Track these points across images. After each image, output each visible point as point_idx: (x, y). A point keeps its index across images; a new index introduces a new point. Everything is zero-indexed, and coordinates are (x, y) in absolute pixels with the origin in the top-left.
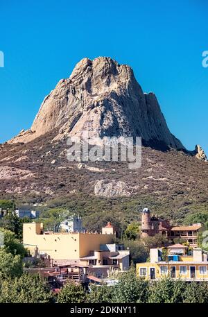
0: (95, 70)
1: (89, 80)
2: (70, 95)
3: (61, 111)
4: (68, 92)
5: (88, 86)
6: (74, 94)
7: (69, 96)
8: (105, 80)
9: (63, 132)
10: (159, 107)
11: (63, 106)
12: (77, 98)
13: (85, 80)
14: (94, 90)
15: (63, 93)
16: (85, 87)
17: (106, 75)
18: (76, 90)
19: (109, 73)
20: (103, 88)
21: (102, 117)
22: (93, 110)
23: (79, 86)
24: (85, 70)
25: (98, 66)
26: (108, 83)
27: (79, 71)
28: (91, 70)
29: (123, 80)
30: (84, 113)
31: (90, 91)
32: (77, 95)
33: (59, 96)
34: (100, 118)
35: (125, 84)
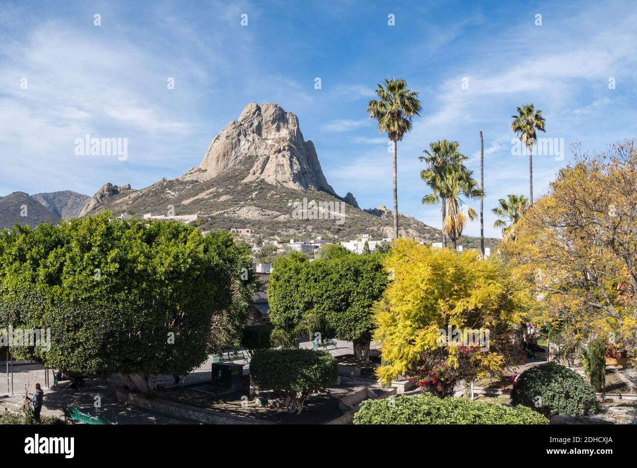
0: (264, 115)
1: (260, 123)
2: (242, 137)
3: (233, 152)
4: (239, 134)
5: (259, 130)
6: (245, 136)
7: (240, 138)
8: (275, 126)
9: (254, 174)
10: (316, 154)
11: (235, 147)
12: (248, 141)
13: (256, 123)
14: (264, 135)
15: (235, 134)
16: (255, 130)
17: (276, 122)
18: (247, 133)
19: (279, 119)
20: (273, 133)
21: (291, 161)
22: (281, 154)
23: (249, 129)
24: (254, 114)
25: (268, 112)
26: (278, 129)
27: (248, 114)
28: (259, 115)
29: (291, 127)
30: (271, 156)
31: (260, 134)
32: (248, 137)
33: (230, 138)
34: (289, 162)
35: (294, 131)
